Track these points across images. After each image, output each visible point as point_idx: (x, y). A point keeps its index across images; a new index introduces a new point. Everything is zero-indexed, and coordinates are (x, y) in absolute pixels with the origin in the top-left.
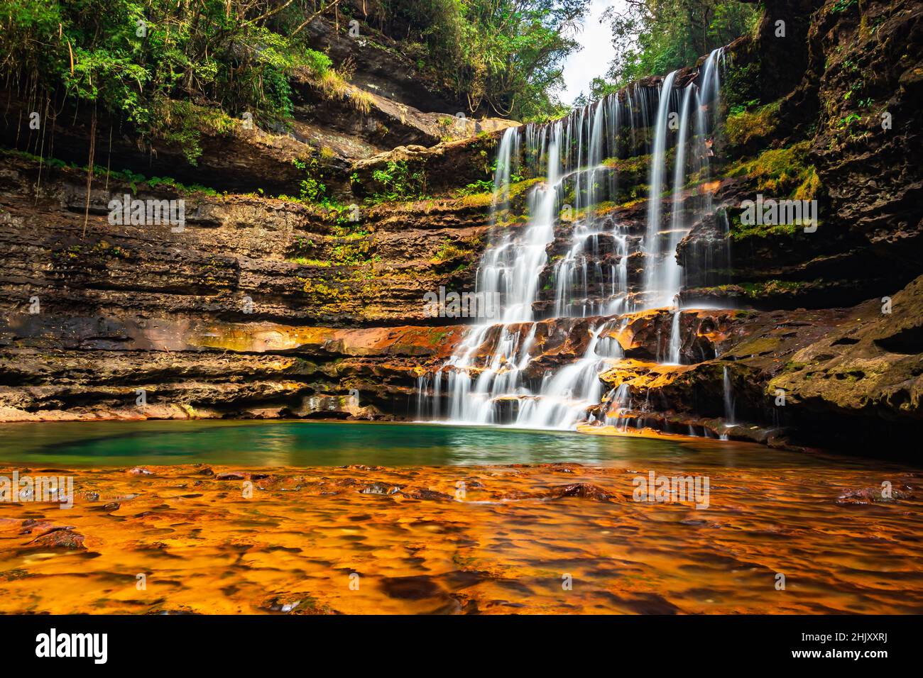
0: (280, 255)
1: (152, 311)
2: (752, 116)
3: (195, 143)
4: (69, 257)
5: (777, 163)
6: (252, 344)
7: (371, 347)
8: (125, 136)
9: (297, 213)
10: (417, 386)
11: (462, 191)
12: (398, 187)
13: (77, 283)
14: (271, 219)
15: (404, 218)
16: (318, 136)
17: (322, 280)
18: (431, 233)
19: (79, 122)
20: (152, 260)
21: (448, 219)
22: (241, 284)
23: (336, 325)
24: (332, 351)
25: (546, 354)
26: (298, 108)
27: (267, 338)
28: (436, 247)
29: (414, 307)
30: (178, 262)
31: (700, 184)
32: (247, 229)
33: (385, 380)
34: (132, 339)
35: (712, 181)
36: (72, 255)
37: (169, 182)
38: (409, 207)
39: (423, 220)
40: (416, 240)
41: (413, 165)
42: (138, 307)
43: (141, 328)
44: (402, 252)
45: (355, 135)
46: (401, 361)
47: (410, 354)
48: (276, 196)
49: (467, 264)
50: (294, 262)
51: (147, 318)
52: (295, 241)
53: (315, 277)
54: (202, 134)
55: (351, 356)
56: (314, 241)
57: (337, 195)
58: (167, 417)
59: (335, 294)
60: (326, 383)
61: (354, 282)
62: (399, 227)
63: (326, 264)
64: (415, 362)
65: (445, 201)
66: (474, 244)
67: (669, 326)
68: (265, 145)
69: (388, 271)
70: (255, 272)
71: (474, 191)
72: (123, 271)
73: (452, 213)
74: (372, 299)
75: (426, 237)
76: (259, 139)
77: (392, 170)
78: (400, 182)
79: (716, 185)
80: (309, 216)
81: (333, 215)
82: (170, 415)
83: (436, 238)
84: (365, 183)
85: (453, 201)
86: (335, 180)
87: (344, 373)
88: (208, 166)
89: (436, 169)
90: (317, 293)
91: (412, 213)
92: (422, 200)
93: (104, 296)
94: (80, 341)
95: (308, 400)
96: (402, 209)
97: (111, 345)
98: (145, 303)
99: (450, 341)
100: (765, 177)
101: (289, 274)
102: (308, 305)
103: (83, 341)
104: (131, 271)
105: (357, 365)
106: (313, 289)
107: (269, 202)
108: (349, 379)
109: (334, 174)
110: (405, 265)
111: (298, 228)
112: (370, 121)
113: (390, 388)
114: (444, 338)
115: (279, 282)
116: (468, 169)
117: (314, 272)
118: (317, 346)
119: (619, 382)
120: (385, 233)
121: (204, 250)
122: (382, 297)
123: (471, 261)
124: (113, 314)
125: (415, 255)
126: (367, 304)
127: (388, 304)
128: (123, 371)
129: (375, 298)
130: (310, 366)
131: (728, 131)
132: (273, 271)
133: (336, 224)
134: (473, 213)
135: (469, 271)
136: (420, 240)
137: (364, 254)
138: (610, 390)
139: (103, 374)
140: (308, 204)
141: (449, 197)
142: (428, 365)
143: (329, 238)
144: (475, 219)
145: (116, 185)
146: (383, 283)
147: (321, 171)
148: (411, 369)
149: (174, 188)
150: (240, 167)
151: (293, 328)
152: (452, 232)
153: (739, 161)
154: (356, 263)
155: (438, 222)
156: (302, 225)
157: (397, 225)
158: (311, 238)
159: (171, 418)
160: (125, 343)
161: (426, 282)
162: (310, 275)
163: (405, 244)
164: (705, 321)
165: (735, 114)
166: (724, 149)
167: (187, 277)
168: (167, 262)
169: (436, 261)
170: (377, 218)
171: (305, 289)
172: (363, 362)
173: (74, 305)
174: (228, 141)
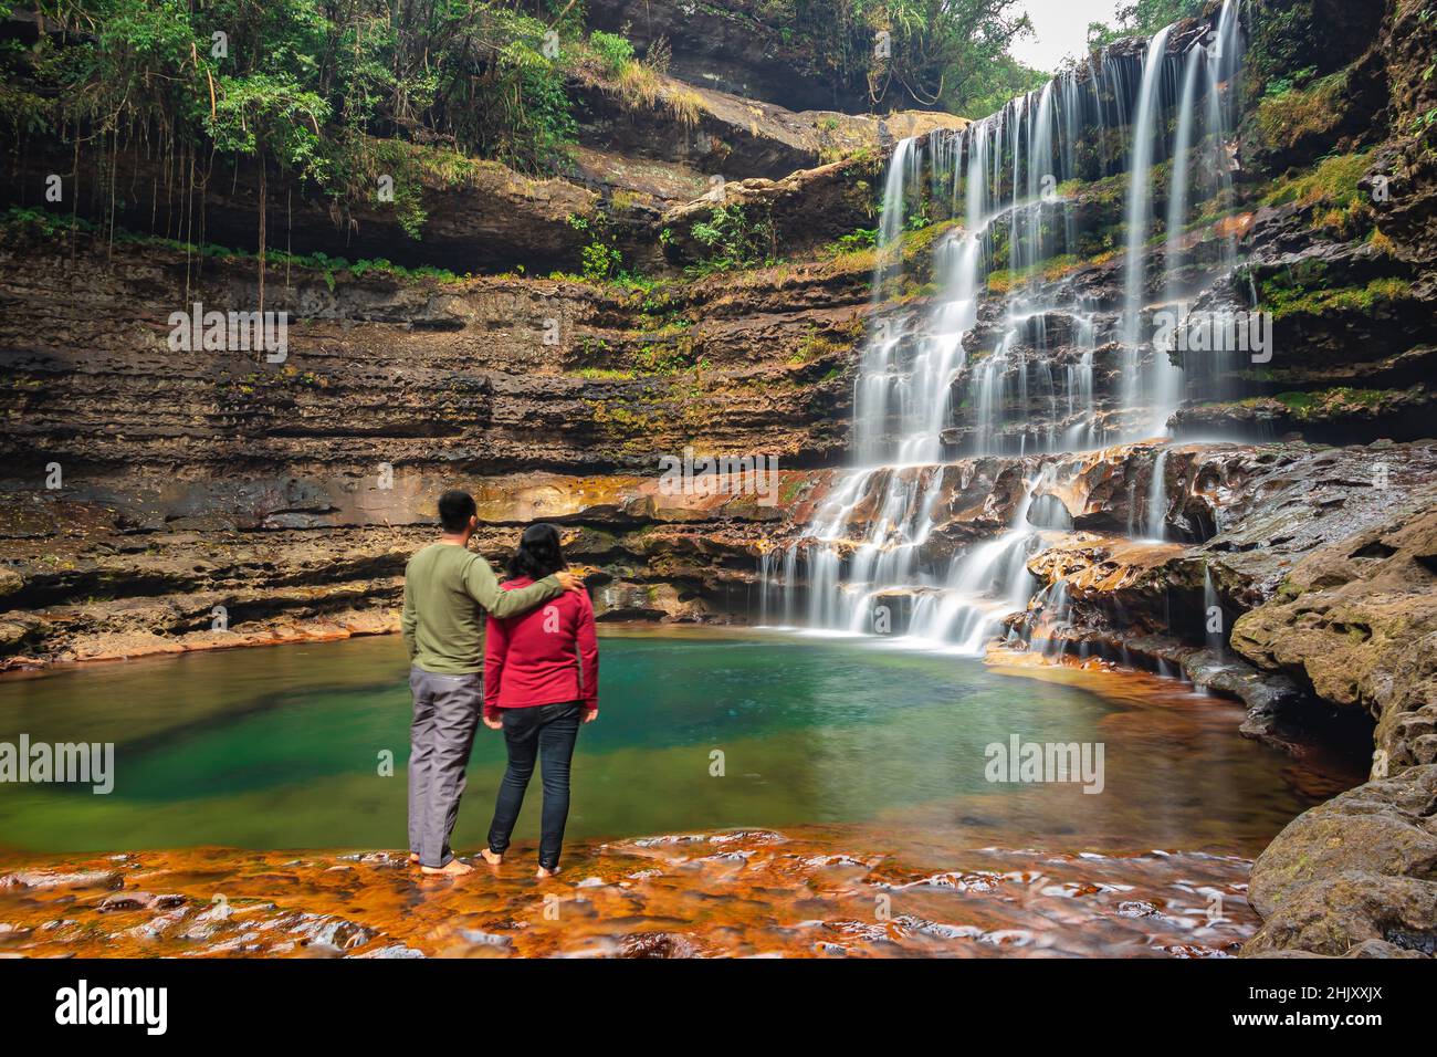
0: (556, 367)
1: (366, 466)
2: (1302, 97)
3: (414, 204)
4: (240, 392)
5: (1344, 181)
6: (513, 509)
7: (693, 507)
8: (313, 202)
9: (579, 299)
10: (760, 570)
11: (834, 248)
12: (731, 248)
13: (255, 429)
14: (539, 312)
15: (743, 298)
16: (618, 170)
17: (622, 401)
18: (787, 319)
19: (241, 187)
20: (361, 389)
21: (812, 295)
22: (496, 415)
23: (646, 470)
24: (637, 514)
25: (956, 519)
26: (586, 127)
27: (537, 498)
28: (795, 342)
29: (764, 438)
30: (399, 390)
31: (1216, 219)
32: (504, 329)
33: (715, 560)
34: (337, 510)
35: (1236, 214)
36: (245, 389)
37: (383, 266)
38: (751, 278)
39: (773, 298)
40: (763, 331)
41: (753, 211)
42: (345, 461)
43: (351, 491)
44: (743, 351)
45: (678, 161)
46: (739, 529)
47: (752, 518)
48: (546, 274)
49: (841, 368)
50: (579, 376)
51: (360, 476)
52: (577, 343)
53: (610, 398)
54: (426, 188)
55: (664, 522)
56: (607, 342)
57: (642, 265)
58: (381, 630)
59: (643, 423)
60: (630, 565)
61: (670, 403)
62: (736, 311)
63: (628, 376)
64: (760, 531)
65: (807, 266)
66: (854, 333)
67: (1148, 475)
68: (522, 196)
69: (721, 384)
70: (517, 396)
71: (853, 247)
72: (320, 408)
73: (818, 285)
74: (698, 428)
75: (779, 326)
76: (513, 189)
77: (720, 221)
78: (734, 240)
79: (1245, 220)
80: (597, 303)
81: (635, 297)
82: (386, 627)
83: (795, 327)
84: (683, 244)
85: (819, 266)
86: (637, 242)
87: (655, 549)
88: (442, 236)
89: (792, 215)
90: (615, 422)
91: (755, 288)
92: (771, 266)
93: (296, 446)
94: (262, 517)
95: (602, 592)
96: (740, 283)
97: (304, 520)
98: (355, 454)
99: (813, 497)
100: (1326, 206)
101: (572, 395)
102: (603, 441)
103: (267, 517)
104: (332, 407)
105: (674, 537)
106: (608, 418)
107: (535, 285)
108: (663, 558)
109: (634, 232)
110: (747, 373)
111: (582, 322)
112: (700, 136)
113: (721, 574)
114: (804, 491)
115: (555, 409)
116: (842, 210)
117: (609, 391)
118: (614, 508)
119: (1057, 574)
120: (714, 322)
121: (440, 367)
122: (714, 425)
123: (847, 363)
124: (310, 473)
125: (763, 355)
126: (691, 437)
127: (723, 436)
128: (317, 562)
129: (703, 427)
130: (603, 539)
131: (1262, 126)
132: (544, 393)
133: (641, 311)
134: (852, 284)
135: (843, 380)
136: (771, 330)
137: (685, 357)
138: (1042, 588)
139: (288, 569)
140: (595, 283)
141: (814, 259)
142: (778, 536)
143: (631, 334)
144: (854, 293)
145: (305, 277)
146: (713, 403)
147: (613, 230)
148: (751, 543)
149: (390, 276)
150: (488, 233)
151: (580, 479)
152: (820, 315)
153: (1283, 177)
154: (675, 371)
155: (797, 300)
156: (586, 318)
157: (732, 309)
158: (601, 336)
159: (388, 632)
160: (328, 517)
161: (781, 399)
162: (603, 396)
163: (747, 338)
164: (1205, 468)
165: (1273, 95)
166: (1257, 157)
167: (415, 411)
168: (383, 390)
169: (796, 364)
170: (701, 300)
171: (596, 418)
172: (683, 531)
173: (253, 463)
174: (465, 196)
